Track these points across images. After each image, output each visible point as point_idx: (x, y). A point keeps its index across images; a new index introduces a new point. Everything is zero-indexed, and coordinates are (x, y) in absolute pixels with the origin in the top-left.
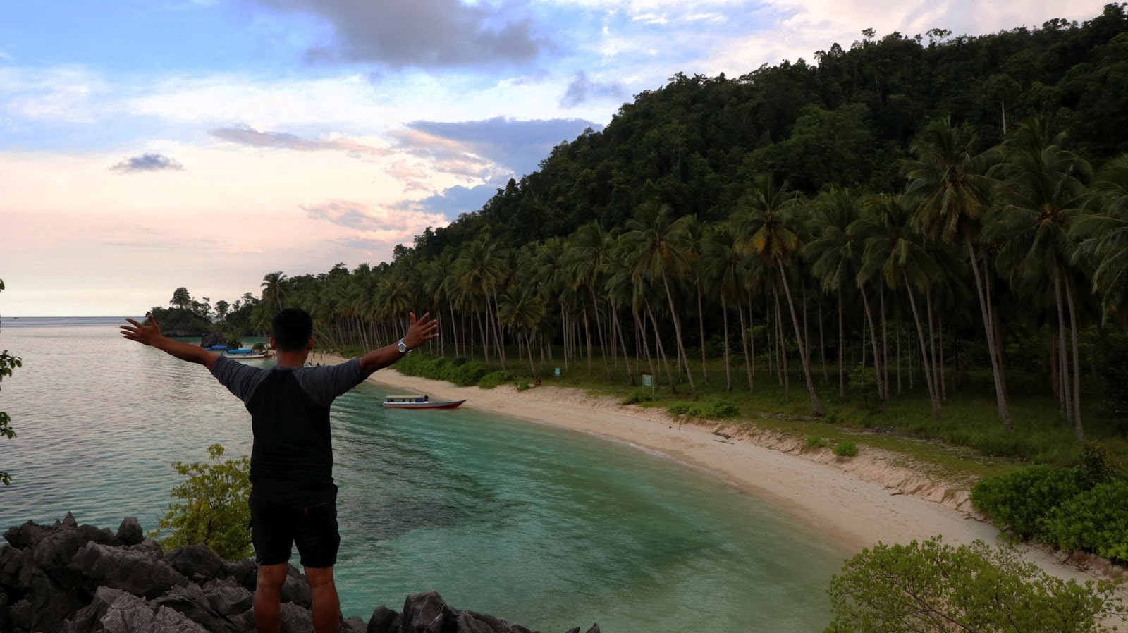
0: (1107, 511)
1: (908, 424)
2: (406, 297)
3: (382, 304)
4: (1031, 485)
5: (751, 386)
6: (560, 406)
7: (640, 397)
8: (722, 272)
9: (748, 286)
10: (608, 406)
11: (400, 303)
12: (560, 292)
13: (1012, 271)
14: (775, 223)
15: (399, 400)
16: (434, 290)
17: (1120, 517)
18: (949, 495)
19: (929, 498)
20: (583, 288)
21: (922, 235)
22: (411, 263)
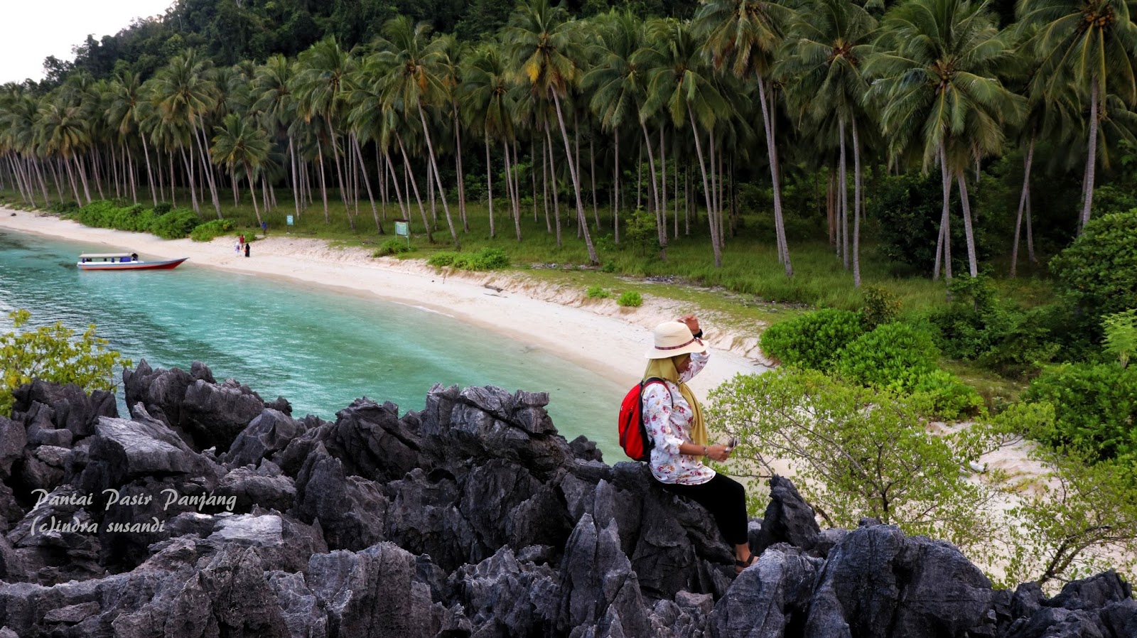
0: (888, 349)
1: (689, 273)
2: (80, 127)
3: (48, 135)
4: (819, 329)
5: (518, 232)
6: (298, 260)
7: (394, 249)
8: (486, 103)
9: (516, 119)
10: (357, 258)
11: (73, 136)
12: (289, 124)
13: (802, 110)
14: (550, 48)
15: (97, 259)
16: (120, 119)
17: (898, 354)
18: (738, 342)
19: (718, 346)
20: (319, 119)
21: (711, 68)
22: (83, 82)
